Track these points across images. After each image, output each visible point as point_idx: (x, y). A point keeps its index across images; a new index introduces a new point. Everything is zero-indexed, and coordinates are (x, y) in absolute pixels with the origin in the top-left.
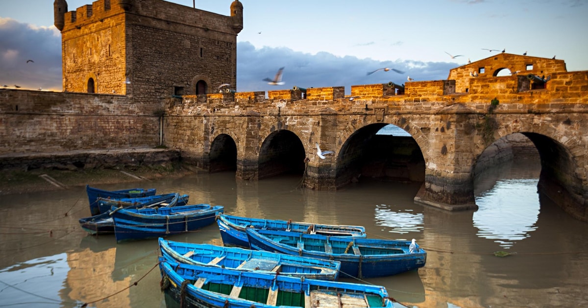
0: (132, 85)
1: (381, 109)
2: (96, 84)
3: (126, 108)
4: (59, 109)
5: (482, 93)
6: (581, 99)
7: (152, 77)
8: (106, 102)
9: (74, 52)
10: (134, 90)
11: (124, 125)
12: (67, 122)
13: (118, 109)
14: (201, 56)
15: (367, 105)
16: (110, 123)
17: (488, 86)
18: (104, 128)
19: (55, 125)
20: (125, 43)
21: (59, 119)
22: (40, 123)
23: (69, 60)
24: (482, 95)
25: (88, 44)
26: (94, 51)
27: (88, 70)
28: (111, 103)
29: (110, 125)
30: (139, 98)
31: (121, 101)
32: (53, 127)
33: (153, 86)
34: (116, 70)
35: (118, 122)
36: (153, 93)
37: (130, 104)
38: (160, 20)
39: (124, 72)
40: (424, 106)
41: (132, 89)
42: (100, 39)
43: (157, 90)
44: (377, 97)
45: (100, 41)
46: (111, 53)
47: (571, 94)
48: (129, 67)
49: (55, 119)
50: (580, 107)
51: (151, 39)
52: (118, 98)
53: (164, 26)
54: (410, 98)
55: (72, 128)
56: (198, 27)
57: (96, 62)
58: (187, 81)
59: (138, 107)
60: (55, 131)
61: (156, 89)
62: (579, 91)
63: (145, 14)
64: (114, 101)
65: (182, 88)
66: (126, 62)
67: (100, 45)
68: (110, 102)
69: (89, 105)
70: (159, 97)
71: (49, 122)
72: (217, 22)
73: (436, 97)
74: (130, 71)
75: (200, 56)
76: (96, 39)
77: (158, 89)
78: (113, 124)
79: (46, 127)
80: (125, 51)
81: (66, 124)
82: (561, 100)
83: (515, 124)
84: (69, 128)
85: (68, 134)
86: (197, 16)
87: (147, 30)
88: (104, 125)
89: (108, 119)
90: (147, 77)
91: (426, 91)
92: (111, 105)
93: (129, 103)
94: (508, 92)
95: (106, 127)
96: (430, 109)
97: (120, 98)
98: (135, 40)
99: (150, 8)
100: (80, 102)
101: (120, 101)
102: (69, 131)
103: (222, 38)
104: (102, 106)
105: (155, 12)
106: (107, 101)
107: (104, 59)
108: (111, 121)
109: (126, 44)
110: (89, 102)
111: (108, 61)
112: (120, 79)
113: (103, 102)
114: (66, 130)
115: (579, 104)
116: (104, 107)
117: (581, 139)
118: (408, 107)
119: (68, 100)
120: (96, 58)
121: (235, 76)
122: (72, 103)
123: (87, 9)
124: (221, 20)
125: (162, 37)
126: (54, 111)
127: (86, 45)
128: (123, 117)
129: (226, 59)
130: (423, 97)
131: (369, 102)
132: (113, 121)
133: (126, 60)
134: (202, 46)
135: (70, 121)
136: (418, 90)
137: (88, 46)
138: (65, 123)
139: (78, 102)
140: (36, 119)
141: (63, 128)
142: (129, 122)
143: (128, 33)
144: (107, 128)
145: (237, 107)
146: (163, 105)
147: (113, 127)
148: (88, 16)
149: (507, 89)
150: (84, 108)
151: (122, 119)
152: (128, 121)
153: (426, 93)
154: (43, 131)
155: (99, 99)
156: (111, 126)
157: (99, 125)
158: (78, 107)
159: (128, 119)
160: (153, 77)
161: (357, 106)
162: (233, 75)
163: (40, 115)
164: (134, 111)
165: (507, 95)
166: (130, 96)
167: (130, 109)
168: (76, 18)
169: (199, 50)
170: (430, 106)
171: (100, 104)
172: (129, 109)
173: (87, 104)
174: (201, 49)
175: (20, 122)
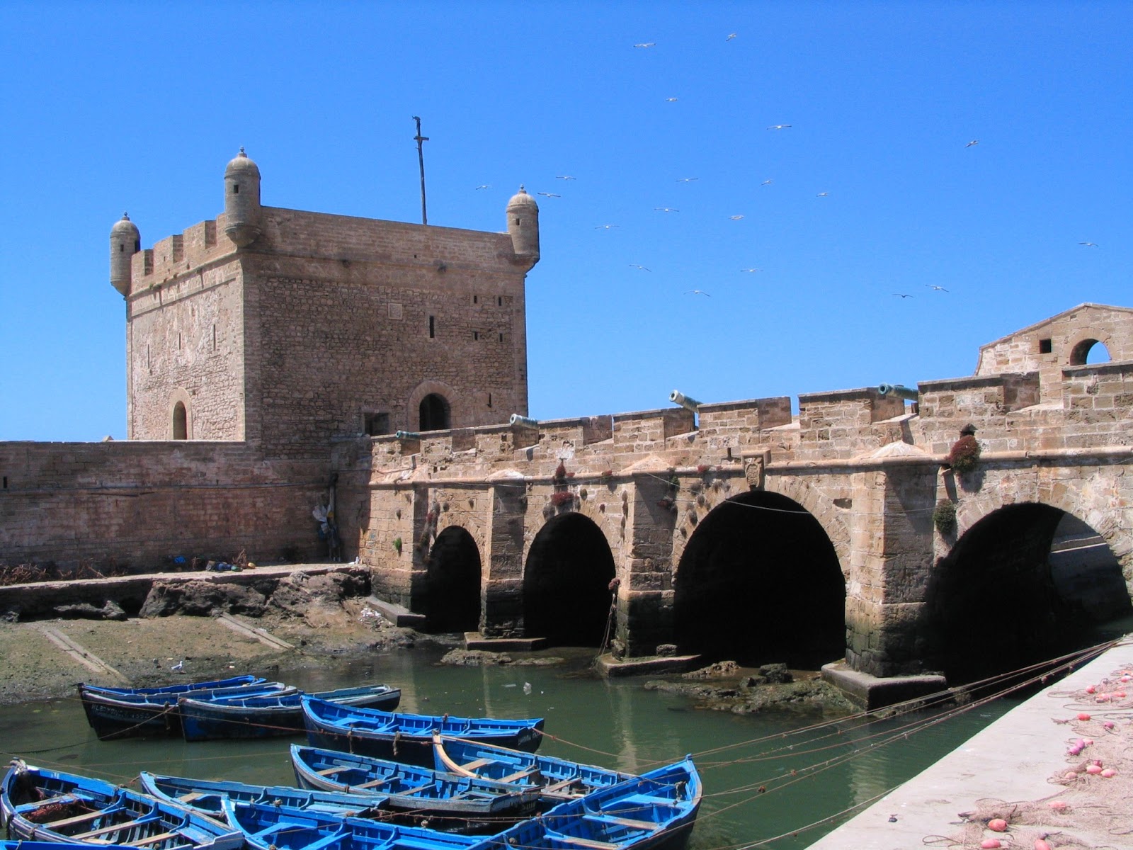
0: (261, 416)
1: (756, 457)
2: (189, 415)
3: (245, 472)
4: (93, 480)
5: (942, 414)
6: (1118, 426)
7: (307, 396)
8: (198, 460)
9: (148, 342)
10: (265, 428)
11: (242, 512)
12: (112, 509)
13: (227, 474)
14: (432, 336)
15: (729, 450)
16: (209, 507)
17: (950, 399)
18: (195, 519)
19: (84, 516)
20: (242, 321)
21: (94, 502)
22: (52, 513)
23: (138, 360)
24: (943, 419)
25: (175, 324)
26: (186, 339)
27: (174, 383)
28: (212, 460)
29: (209, 512)
30: (276, 445)
31: (235, 455)
32: (82, 520)
33: (311, 415)
34: (226, 383)
35: (227, 505)
36: (311, 432)
37: (255, 460)
38: (326, 260)
39: (241, 388)
40: (838, 448)
41: (259, 426)
42: (197, 313)
43: (322, 425)
44: (748, 430)
45: (197, 316)
46: (217, 344)
47: (1099, 413)
48: (253, 374)
49: (84, 502)
50: (1116, 443)
51: (305, 308)
52: (227, 449)
53: (335, 272)
54: (810, 430)
55: (121, 521)
56: (422, 266)
57: (190, 365)
58: (397, 399)
59: (273, 467)
60: (85, 529)
61: (317, 422)
62: (1113, 408)
63: (289, 249)
64: (216, 457)
65: (384, 416)
66: (245, 364)
67: (196, 327)
68: (206, 460)
69: (160, 468)
70: (326, 441)
71: (71, 511)
72: (470, 250)
73: (857, 426)
74: (255, 384)
75: (428, 336)
76: (190, 313)
77: (323, 422)
78: (217, 508)
79: (65, 523)
80: (243, 340)
81: (107, 513)
82: (1083, 429)
83: (1005, 485)
84: (114, 521)
85: (113, 535)
86: (420, 241)
87: (295, 286)
88: (194, 513)
89: (203, 499)
90: (296, 395)
91: (838, 413)
92: (211, 465)
93: (253, 458)
94: (989, 413)
95: (198, 516)
96: (848, 454)
97: (233, 449)
98: (268, 313)
99: (302, 236)
100: (139, 461)
101: (231, 455)
102: (114, 528)
103: (485, 287)
104: (189, 469)
105: (313, 242)
106: (202, 457)
107: (204, 357)
108: (211, 504)
109: (245, 323)
110: (159, 462)
111: (211, 363)
112: (233, 403)
113: (193, 460)
114: (108, 527)
115: (1116, 435)
116: (194, 470)
117: (1123, 515)
118: (808, 451)
119: (112, 459)
120: (189, 357)
121: (524, 377)
122: (122, 466)
123: (174, 246)
124: (482, 245)
125: (332, 299)
126: (82, 486)
127: (172, 326)
128: (238, 492)
129: (497, 336)
130: (834, 427)
131: (734, 443)
132: (214, 501)
133: (245, 359)
134: (434, 313)
135: (117, 505)
136: (824, 411)
137: (175, 328)
138: (106, 510)
139: (135, 462)
140: (43, 505)
141: (103, 522)
142: (254, 505)
143: (249, 298)
144: (202, 518)
145: (479, 460)
146: (335, 458)
147: (215, 518)
148: (175, 261)
149: (987, 405)
150: (148, 475)
151: (235, 497)
152: (250, 500)
153: (839, 418)
154: (59, 531)
155: (183, 454)
156: (211, 515)
157: (183, 513)
158: (135, 475)
159: (250, 496)
160: (310, 395)
161: (712, 452)
162: (518, 375)
163: (52, 495)
164: (266, 478)
165: (987, 417)
166: (255, 443)
167: (256, 471)
168: (153, 265)
169: (427, 322)
170: (848, 448)
171: (185, 466)
172: (252, 472)
173: (155, 467)
174: (432, 319)
175: (13, 514)
